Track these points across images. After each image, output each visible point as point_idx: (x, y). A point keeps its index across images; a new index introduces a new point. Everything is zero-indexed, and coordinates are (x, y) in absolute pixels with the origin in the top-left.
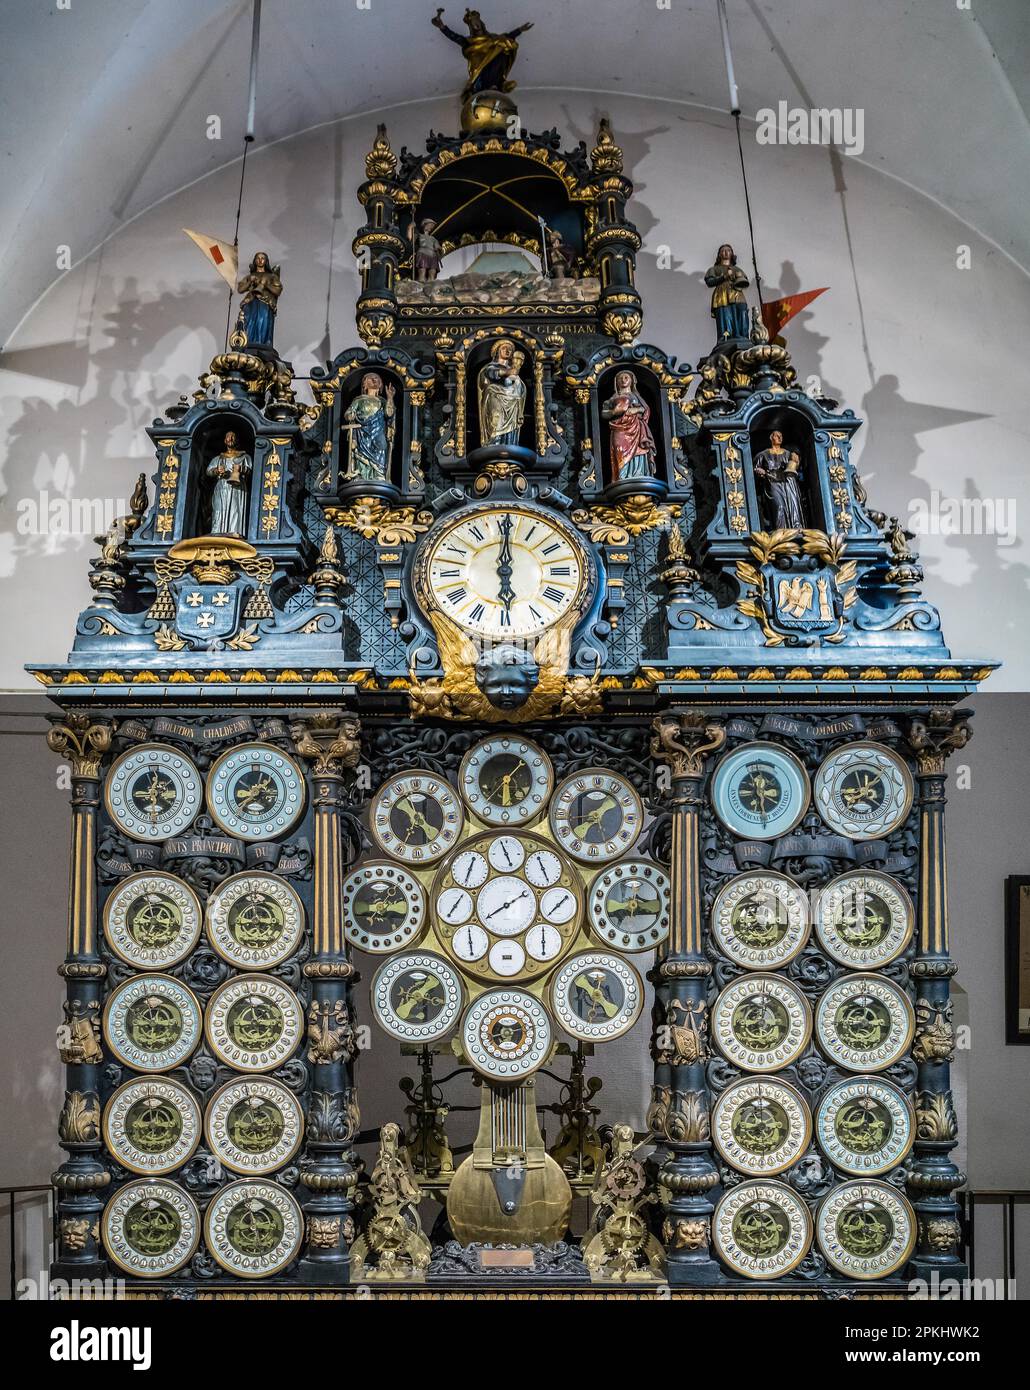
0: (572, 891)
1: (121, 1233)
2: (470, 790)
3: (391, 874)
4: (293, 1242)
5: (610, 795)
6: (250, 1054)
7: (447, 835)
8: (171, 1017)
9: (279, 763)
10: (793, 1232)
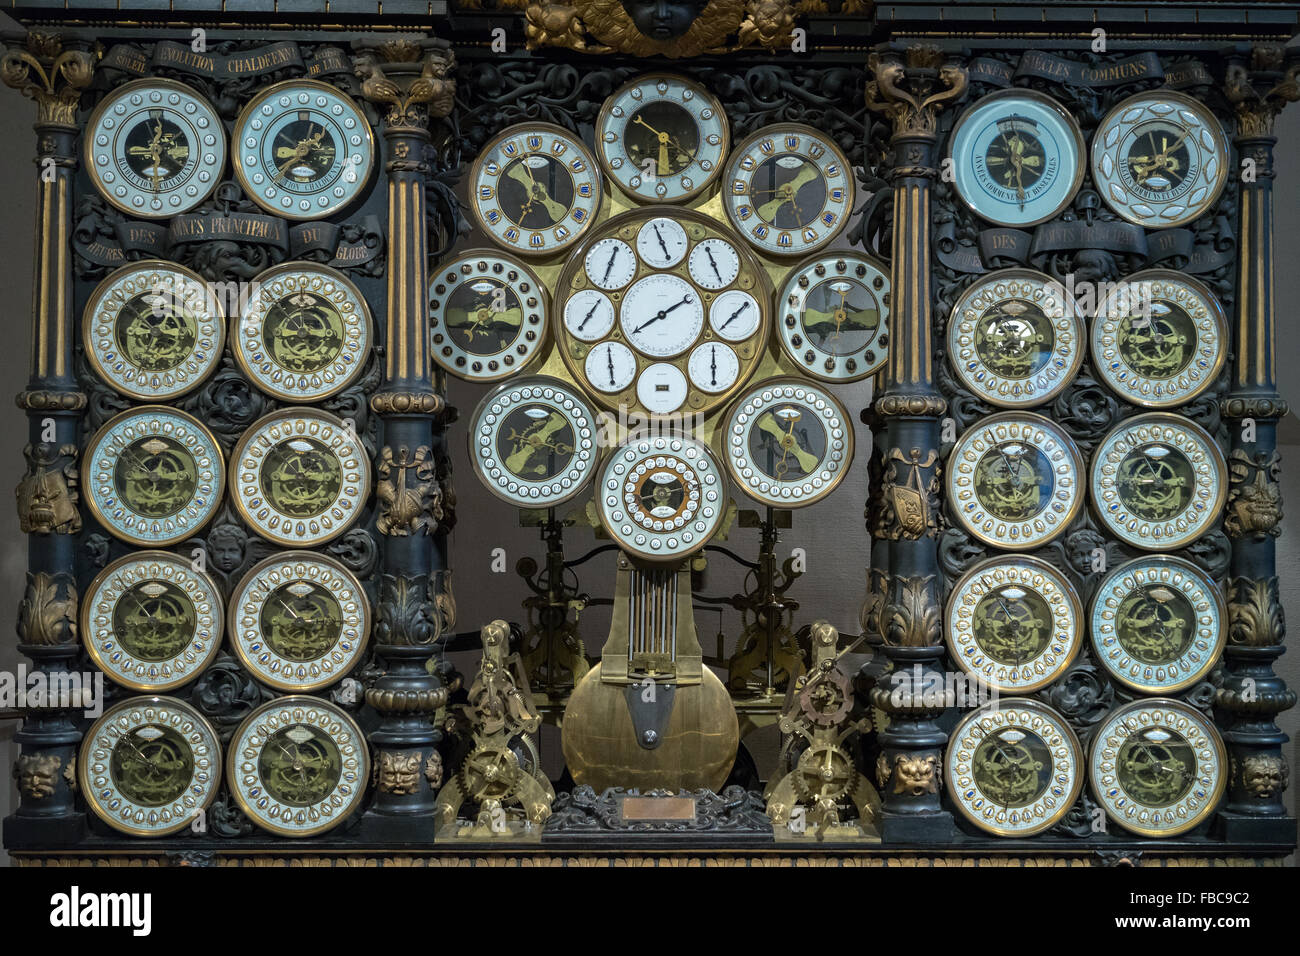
0: (755, 295)
1: (107, 774)
2: (612, 152)
3: (498, 269)
4: (354, 786)
5: (808, 161)
6: (295, 521)
7: (579, 215)
8: (182, 468)
9: (337, 109)
10: (1056, 772)
